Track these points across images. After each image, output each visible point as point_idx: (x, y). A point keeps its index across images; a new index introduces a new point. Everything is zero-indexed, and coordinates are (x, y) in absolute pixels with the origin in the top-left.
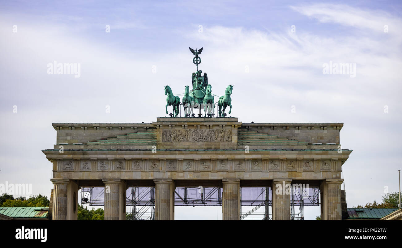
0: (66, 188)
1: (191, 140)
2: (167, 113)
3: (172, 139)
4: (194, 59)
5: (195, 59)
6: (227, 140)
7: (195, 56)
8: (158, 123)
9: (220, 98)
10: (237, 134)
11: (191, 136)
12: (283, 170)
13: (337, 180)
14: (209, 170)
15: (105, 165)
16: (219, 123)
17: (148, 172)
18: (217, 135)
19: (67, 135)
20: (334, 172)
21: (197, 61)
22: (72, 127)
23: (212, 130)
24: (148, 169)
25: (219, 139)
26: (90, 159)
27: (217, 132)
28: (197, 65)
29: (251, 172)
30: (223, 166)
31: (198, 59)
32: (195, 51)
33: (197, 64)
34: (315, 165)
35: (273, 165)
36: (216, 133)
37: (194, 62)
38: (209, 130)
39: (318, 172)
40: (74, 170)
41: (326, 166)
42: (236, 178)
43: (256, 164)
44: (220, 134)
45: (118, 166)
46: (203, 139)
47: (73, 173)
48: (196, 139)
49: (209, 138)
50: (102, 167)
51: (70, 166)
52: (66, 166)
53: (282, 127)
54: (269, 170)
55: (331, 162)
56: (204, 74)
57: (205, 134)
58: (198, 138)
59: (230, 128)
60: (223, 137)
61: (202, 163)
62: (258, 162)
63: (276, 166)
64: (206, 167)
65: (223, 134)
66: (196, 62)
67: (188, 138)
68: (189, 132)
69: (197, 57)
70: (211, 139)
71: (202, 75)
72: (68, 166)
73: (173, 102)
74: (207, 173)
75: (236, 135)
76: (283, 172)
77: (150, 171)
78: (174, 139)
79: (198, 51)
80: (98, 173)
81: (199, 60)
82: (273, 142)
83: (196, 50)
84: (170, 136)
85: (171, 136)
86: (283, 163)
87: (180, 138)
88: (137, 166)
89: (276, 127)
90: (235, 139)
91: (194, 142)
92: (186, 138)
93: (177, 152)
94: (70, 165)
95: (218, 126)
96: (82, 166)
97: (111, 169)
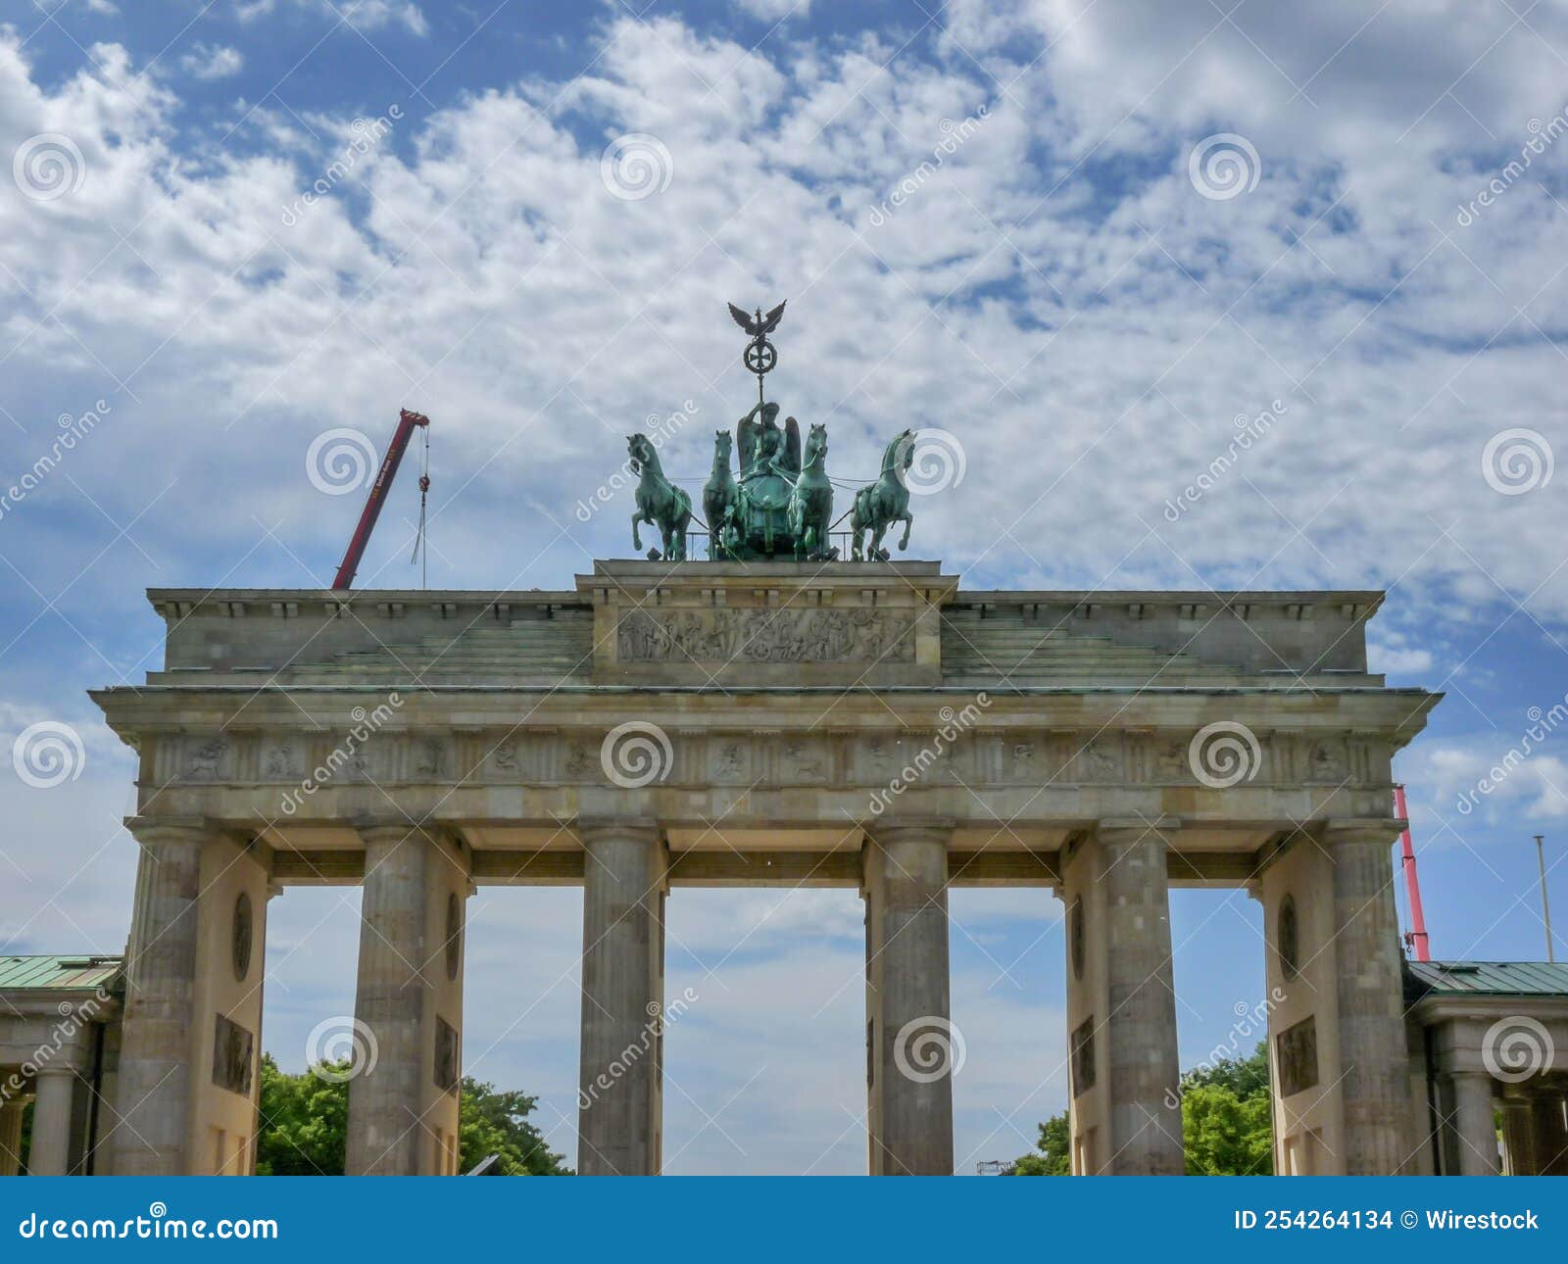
0: (192, 859)
1: (738, 653)
2: (638, 545)
3: (659, 651)
4: (748, 350)
5: (754, 351)
6: (895, 655)
7: (751, 339)
8: (601, 581)
9: (859, 494)
10: (938, 631)
11: (741, 634)
12: (1138, 780)
13: (1376, 823)
14: (820, 779)
15: (366, 759)
16: (861, 582)
17: (556, 789)
18: (851, 635)
19: (211, 637)
20: (1364, 789)
21: (760, 358)
22: (230, 604)
23: (831, 614)
24: (553, 775)
25: (859, 650)
26: (300, 730)
27: (852, 619)
28: (761, 373)
29: (1001, 789)
30: (878, 765)
31: (766, 351)
32: (754, 320)
33: (761, 371)
34: (1277, 761)
35: (1096, 758)
36: (850, 625)
37: (748, 365)
38: (818, 614)
39: (1293, 790)
40: (228, 779)
41: (1324, 765)
42: (938, 812)
43: (1024, 755)
44: (863, 631)
45: (424, 762)
46: (794, 648)
47: (225, 793)
48: (760, 651)
49: (819, 646)
50: (354, 766)
51: (212, 764)
52: (197, 763)
53: (1126, 608)
54: (1077, 781)
55: (1347, 748)
56: (787, 421)
57: (802, 629)
58: (769, 645)
59: (906, 602)
60: (878, 641)
61: (790, 750)
62: (1032, 746)
63: (1111, 766)
64: (807, 766)
65: (876, 628)
66: (754, 363)
67: (727, 645)
68: (730, 622)
69: (761, 344)
70: (827, 648)
71: (780, 423)
72: (205, 764)
73: (665, 502)
74: (811, 792)
75: (935, 634)
76: (1138, 789)
77: (561, 786)
78: (669, 649)
79: (764, 319)
80: (336, 793)
81: (767, 357)
82: (1092, 661)
83: (758, 315)
84: (652, 637)
85: (656, 636)
86: (1138, 750)
87: (694, 647)
88: (507, 764)
89: (1098, 607)
90: (928, 649)
91: (754, 662)
92: (719, 645)
93: (681, 698)
94: (212, 758)
95: (859, 593)
96: (265, 761)
97: (394, 775)
